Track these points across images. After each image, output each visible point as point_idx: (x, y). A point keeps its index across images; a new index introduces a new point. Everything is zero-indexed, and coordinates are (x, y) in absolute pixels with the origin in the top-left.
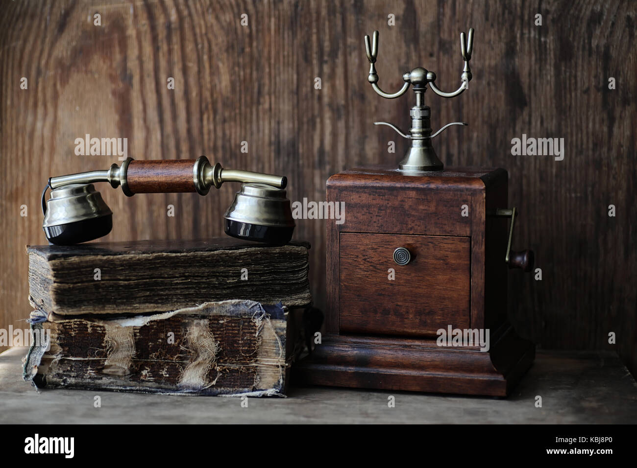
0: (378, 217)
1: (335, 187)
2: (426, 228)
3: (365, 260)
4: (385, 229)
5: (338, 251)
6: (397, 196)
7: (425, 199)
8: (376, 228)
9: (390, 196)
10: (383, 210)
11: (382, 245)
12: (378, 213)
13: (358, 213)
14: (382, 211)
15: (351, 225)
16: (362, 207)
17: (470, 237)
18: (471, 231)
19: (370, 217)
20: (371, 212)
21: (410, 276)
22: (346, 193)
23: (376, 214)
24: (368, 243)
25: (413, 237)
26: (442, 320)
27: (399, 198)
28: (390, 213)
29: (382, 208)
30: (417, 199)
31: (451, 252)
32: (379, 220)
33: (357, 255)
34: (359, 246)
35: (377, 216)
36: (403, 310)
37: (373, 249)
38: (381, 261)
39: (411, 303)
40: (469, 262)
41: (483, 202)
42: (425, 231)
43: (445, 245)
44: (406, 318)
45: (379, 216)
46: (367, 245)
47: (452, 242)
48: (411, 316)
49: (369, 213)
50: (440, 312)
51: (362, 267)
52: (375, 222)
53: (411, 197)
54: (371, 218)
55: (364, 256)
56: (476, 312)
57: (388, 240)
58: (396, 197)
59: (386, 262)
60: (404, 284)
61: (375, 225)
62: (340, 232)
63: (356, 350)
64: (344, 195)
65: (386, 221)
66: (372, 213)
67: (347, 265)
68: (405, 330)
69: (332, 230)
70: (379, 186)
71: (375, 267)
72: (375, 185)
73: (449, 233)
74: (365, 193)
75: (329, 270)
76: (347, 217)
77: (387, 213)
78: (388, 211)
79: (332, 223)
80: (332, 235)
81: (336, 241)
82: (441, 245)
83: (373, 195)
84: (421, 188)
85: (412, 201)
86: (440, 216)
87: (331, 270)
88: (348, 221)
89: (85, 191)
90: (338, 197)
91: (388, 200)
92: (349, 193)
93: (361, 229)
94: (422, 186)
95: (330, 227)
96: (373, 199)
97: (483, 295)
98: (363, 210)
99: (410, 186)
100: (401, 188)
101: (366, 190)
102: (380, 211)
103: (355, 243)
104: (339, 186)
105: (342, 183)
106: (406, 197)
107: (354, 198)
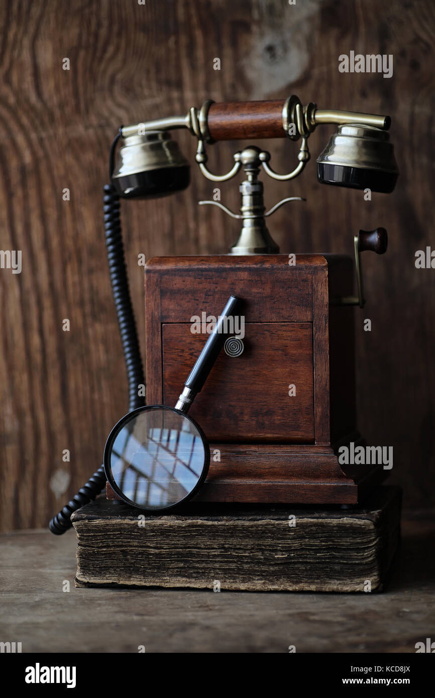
0: (205, 304)
1: (155, 272)
2: (261, 314)
3: (191, 354)
5: (160, 346)
6: (226, 279)
7: (258, 280)
9: (219, 279)
10: (210, 295)
12: (205, 298)
13: (182, 300)
14: (209, 297)
15: (173, 314)
16: (187, 293)
17: (312, 323)
18: (313, 317)
19: (196, 305)
20: (196, 298)
22: (168, 277)
23: (203, 300)
26: (282, 421)
27: (229, 281)
28: (220, 298)
29: (210, 293)
30: (250, 280)
31: (291, 340)
32: (206, 308)
33: (182, 348)
34: (184, 339)
35: (204, 302)
36: (237, 411)
37: (200, 340)
39: (246, 402)
40: (310, 352)
41: (326, 281)
42: (260, 317)
43: (283, 333)
44: (241, 421)
45: (206, 302)
47: (291, 329)
49: (195, 300)
50: (280, 411)
51: (188, 362)
52: (202, 310)
53: (242, 278)
54: (198, 305)
55: (190, 350)
56: (320, 410)
62: (162, 323)
64: (165, 280)
65: (215, 308)
66: (197, 300)
67: (171, 361)
68: (240, 434)
69: (152, 321)
70: (205, 268)
72: (200, 267)
73: (287, 319)
74: (190, 276)
75: (150, 367)
76: (170, 305)
77: (216, 299)
78: (217, 296)
79: (152, 313)
80: (152, 327)
81: (157, 334)
82: (279, 333)
83: (200, 278)
84: (254, 268)
85: (244, 283)
86: (276, 300)
87: (152, 368)
88: (171, 310)
89: (160, 137)
90: (159, 283)
91: (216, 284)
92: (171, 278)
93: (185, 319)
94: (254, 266)
95: (150, 318)
96: (199, 283)
97: (328, 389)
98: (188, 296)
99: (241, 266)
100: (231, 269)
101: (191, 273)
102: (207, 297)
103: (180, 335)
104: (159, 270)
105: (163, 266)
106: (237, 278)
107: (177, 283)
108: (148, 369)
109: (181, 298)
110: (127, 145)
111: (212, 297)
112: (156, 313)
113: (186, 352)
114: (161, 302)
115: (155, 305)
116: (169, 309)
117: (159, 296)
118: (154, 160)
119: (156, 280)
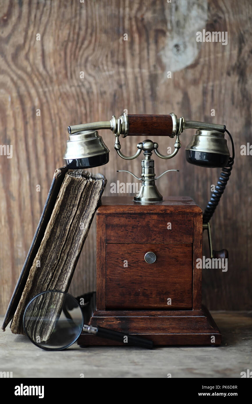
0: (132, 233)
1: (103, 214)
2: (163, 238)
3: (123, 261)
4: (137, 240)
5: (105, 256)
6: (144, 219)
7: (163, 220)
8: (131, 240)
9: (140, 219)
10: (135, 228)
11: (134, 251)
12: (132, 230)
13: (118, 230)
14: (135, 229)
15: (113, 238)
16: (121, 226)
17: (192, 244)
18: (193, 240)
19: (126, 233)
20: (127, 230)
21: (153, 270)
22: (110, 217)
23: (131, 231)
24: (125, 250)
25: (155, 245)
26: (174, 297)
27: (146, 220)
28: (140, 230)
29: (135, 227)
30: (158, 220)
31: (180, 253)
32: (132, 235)
33: (117, 258)
34: (119, 252)
35: (131, 232)
36: (148, 292)
37: (128, 253)
38: (134, 261)
39: (154, 287)
40: (191, 260)
41: (201, 221)
42: (163, 241)
43: (176, 249)
44: (150, 297)
45: (133, 232)
46: (124, 251)
47: (181, 247)
48: (154, 296)
49: (126, 230)
50: (173, 292)
51: (121, 265)
52: (130, 236)
53: (154, 219)
54: (127, 233)
55: (122, 258)
56: (196, 291)
57: (138, 247)
58: (144, 220)
59: (137, 261)
60: (149, 275)
61: (130, 238)
62: (106, 243)
63: (118, 320)
64: (109, 219)
65: (137, 235)
67: (111, 265)
68: (150, 305)
69: (100, 243)
70: (132, 213)
72: (130, 212)
73: (179, 242)
74: (124, 217)
76: (111, 233)
77: (138, 230)
78: (139, 229)
79: (101, 237)
80: (100, 245)
81: (103, 249)
82: (174, 249)
83: (129, 219)
84: (161, 213)
85: (155, 221)
86: (173, 231)
87: (100, 269)
88: (112, 236)
90: (105, 221)
91: (139, 221)
92: (112, 218)
93: (120, 241)
94: (161, 212)
95: (99, 241)
96: (129, 221)
97: (201, 280)
98: (122, 228)
99: (153, 212)
100: (147, 213)
101: (124, 215)
102: (133, 229)
103: (116, 250)
104: (106, 213)
105: (108, 211)
106: (151, 219)
107: (116, 221)
108: (98, 269)
109: (118, 229)
111: (136, 229)
112: (103, 238)
113: (120, 260)
114: (106, 231)
115: (102, 233)
116: (111, 235)
117: (105, 228)
119: (103, 219)
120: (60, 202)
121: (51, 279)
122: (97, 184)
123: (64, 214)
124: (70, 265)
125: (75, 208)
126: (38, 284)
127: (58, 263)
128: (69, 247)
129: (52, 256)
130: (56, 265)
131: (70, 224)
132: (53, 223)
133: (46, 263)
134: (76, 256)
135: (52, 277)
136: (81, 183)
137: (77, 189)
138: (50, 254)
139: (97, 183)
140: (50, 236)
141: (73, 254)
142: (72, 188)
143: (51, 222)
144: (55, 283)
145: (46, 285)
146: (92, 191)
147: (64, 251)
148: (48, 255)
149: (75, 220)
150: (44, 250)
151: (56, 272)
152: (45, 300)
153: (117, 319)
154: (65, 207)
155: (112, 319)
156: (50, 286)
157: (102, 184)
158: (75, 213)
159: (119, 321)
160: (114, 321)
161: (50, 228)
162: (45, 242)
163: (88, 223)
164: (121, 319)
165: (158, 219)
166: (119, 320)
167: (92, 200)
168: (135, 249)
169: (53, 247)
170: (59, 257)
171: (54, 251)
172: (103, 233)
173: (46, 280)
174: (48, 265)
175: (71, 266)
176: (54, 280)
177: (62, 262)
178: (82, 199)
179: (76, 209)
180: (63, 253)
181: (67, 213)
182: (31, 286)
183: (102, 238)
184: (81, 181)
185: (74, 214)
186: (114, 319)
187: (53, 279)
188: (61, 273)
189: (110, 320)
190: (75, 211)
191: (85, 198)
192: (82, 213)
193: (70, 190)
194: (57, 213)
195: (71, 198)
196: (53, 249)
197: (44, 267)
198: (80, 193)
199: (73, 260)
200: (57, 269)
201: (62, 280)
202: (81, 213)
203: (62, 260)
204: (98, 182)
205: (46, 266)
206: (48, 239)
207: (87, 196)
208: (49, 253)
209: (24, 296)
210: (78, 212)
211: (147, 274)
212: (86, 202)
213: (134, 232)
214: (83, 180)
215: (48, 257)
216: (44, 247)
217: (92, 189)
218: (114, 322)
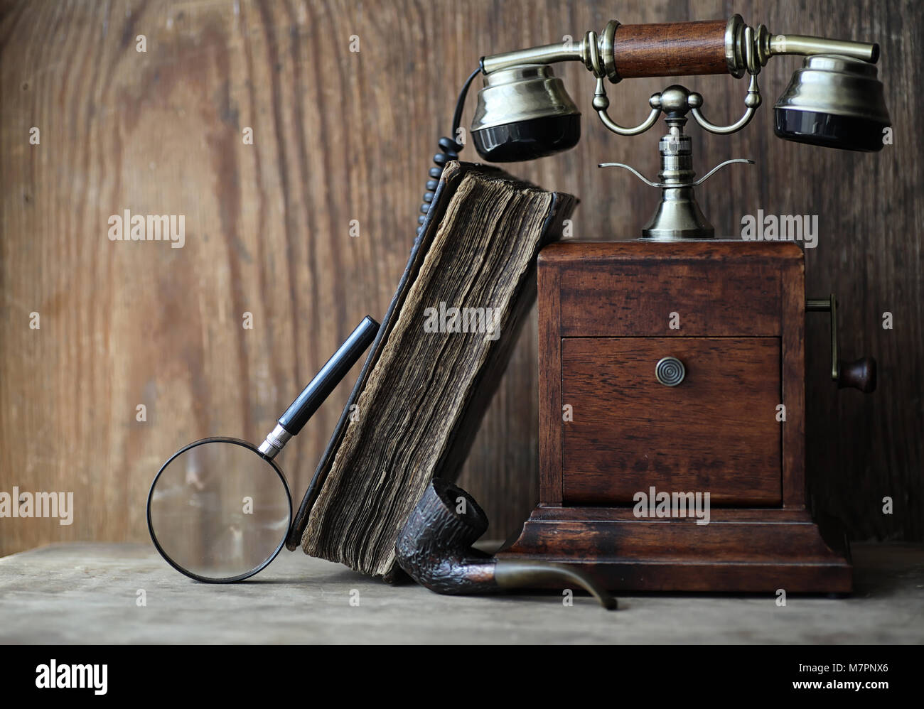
0: (625, 310)
1: (554, 264)
2: (705, 325)
3: (604, 381)
4: (638, 329)
5: (559, 370)
6: (657, 275)
7: (703, 278)
8: (623, 328)
9: (646, 276)
10: (634, 299)
11: (634, 356)
12: (626, 303)
13: (592, 304)
14: (632, 301)
15: (579, 324)
16: (599, 294)
17: (780, 338)
18: (781, 329)
19: (612, 312)
20: (613, 303)
21: (681, 406)
22: (571, 272)
23: (623, 305)
24: (610, 353)
25: (685, 341)
26: (735, 475)
27: (661, 278)
28: (645, 302)
29: (633, 296)
30: (691, 278)
31: (749, 363)
32: (627, 316)
33: (590, 373)
34: (593, 359)
35: (623, 308)
36: (669, 462)
37: (617, 362)
38: (631, 383)
39: (683, 449)
40: (777, 379)
41: (801, 280)
42: (705, 330)
43: (737, 351)
44: (675, 475)
45: (627, 308)
46: (608, 356)
47: (749, 346)
48: (683, 471)
49: (611, 304)
50: (732, 462)
51: (599, 393)
52: (620, 319)
53: (681, 275)
54: (614, 311)
55: (603, 375)
56: (791, 459)
57: (642, 348)
58: (655, 277)
59: (639, 383)
60: (669, 418)
61: (621, 323)
62: (562, 338)
63: (592, 530)
64: (567, 276)
65: (640, 317)
66: (615, 305)
67: (573, 390)
69: (548, 334)
70: (626, 260)
71: (621, 393)
72: (619, 258)
73: (744, 332)
74: (604, 271)
75: (544, 400)
76: (575, 311)
77: (642, 304)
78: (643, 300)
79: (548, 322)
80: (548, 342)
81: (554, 352)
82: (732, 352)
83: (618, 274)
84: (697, 260)
85: (682, 282)
86: (729, 305)
87: (547, 401)
88: (576, 319)
89: (540, 74)
90: (558, 280)
91: (642, 282)
92: (576, 273)
93: (596, 332)
94: (698, 257)
95: (545, 330)
96: (617, 281)
97: (803, 432)
98: (600, 299)
99: (678, 257)
100: (664, 261)
101: (605, 266)
102: (629, 300)
103: (587, 354)
104: (560, 262)
105: (565, 257)
106: (672, 275)
107: (585, 281)
108: (541, 402)
109: (591, 301)
110: (493, 84)
111: (635, 300)
112: (554, 323)
113: (596, 378)
114: (561, 306)
115: (552, 311)
116: (573, 317)
117: (559, 299)
118: (533, 105)
119: (553, 277)
120: (444, 238)
121: (408, 428)
122: (538, 202)
123: (452, 270)
124: (456, 398)
125: (479, 257)
126: (375, 436)
127: (427, 390)
128: (456, 352)
129: (414, 370)
130: (422, 394)
131: (465, 294)
132: (423, 289)
133: (399, 387)
134: (472, 374)
135: (411, 422)
136: (501, 196)
137: (488, 210)
138: (409, 365)
139: (539, 200)
140: (413, 320)
141: (466, 370)
142: (476, 206)
143: (418, 286)
144: (416, 440)
145: (395, 441)
146: (524, 218)
147: (445, 360)
148: (406, 367)
149: (478, 287)
150: (396, 353)
151: (420, 411)
152: (391, 482)
153: (588, 525)
154: (456, 253)
155: (578, 526)
156: (404, 444)
157: (549, 202)
158: (477, 269)
159: (594, 533)
160: (581, 532)
161: (413, 299)
162: (400, 335)
163: (507, 296)
164: (599, 526)
165: (690, 276)
166: (595, 531)
167: (521, 240)
168: (635, 352)
169: (418, 349)
170: (431, 374)
171: (421, 359)
172: (554, 312)
173: (394, 428)
174: (402, 392)
175: (457, 400)
176: (414, 431)
177: (436, 389)
178: (499, 236)
179: (482, 260)
180: (442, 366)
181: (460, 268)
182: (358, 439)
183: (552, 324)
184: (500, 190)
185: (476, 272)
186: (581, 526)
187: (412, 429)
188: (432, 416)
189: (572, 529)
190: (479, 265)
191: (505, 234)
192: (497, 270)
193: (472, 211)
194: (434, 263)
195: (471, 230)
196: (420, 353)
197: (394, 397)
198: (496, 221)
199: (464, 385)
200: (424, 403)
201: (434, 432)
202: (494, 270)
203: (437, 382)
204: (540, 197)
205: (398, 395)
206: (406, 326)
207: (512, 228)
208: (407, 364)
209: (339, 463)
210: (486, 268)
211: (665, 415)
212: (509, 243)
213: (630, 309)
214: (505, 188)
215: (406, 373)
216: (396, 346)
217: (526, 213)
218: (582, 534)
